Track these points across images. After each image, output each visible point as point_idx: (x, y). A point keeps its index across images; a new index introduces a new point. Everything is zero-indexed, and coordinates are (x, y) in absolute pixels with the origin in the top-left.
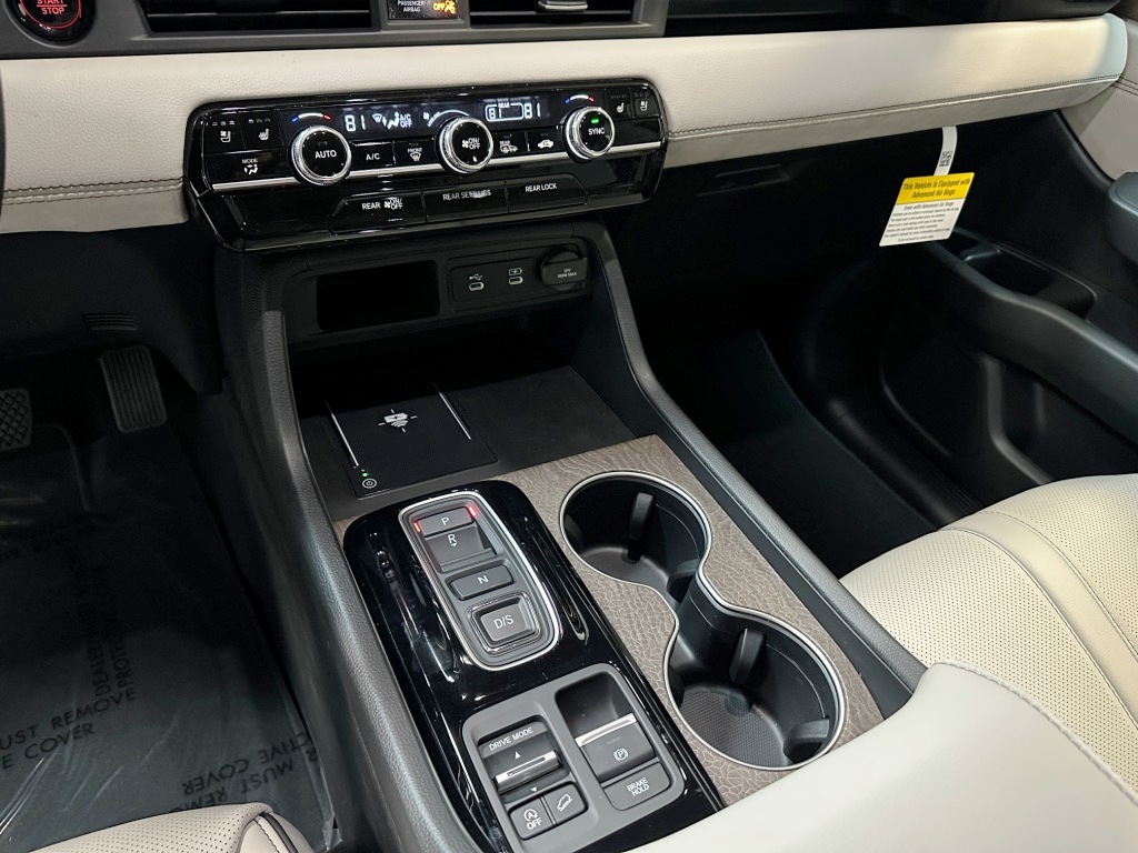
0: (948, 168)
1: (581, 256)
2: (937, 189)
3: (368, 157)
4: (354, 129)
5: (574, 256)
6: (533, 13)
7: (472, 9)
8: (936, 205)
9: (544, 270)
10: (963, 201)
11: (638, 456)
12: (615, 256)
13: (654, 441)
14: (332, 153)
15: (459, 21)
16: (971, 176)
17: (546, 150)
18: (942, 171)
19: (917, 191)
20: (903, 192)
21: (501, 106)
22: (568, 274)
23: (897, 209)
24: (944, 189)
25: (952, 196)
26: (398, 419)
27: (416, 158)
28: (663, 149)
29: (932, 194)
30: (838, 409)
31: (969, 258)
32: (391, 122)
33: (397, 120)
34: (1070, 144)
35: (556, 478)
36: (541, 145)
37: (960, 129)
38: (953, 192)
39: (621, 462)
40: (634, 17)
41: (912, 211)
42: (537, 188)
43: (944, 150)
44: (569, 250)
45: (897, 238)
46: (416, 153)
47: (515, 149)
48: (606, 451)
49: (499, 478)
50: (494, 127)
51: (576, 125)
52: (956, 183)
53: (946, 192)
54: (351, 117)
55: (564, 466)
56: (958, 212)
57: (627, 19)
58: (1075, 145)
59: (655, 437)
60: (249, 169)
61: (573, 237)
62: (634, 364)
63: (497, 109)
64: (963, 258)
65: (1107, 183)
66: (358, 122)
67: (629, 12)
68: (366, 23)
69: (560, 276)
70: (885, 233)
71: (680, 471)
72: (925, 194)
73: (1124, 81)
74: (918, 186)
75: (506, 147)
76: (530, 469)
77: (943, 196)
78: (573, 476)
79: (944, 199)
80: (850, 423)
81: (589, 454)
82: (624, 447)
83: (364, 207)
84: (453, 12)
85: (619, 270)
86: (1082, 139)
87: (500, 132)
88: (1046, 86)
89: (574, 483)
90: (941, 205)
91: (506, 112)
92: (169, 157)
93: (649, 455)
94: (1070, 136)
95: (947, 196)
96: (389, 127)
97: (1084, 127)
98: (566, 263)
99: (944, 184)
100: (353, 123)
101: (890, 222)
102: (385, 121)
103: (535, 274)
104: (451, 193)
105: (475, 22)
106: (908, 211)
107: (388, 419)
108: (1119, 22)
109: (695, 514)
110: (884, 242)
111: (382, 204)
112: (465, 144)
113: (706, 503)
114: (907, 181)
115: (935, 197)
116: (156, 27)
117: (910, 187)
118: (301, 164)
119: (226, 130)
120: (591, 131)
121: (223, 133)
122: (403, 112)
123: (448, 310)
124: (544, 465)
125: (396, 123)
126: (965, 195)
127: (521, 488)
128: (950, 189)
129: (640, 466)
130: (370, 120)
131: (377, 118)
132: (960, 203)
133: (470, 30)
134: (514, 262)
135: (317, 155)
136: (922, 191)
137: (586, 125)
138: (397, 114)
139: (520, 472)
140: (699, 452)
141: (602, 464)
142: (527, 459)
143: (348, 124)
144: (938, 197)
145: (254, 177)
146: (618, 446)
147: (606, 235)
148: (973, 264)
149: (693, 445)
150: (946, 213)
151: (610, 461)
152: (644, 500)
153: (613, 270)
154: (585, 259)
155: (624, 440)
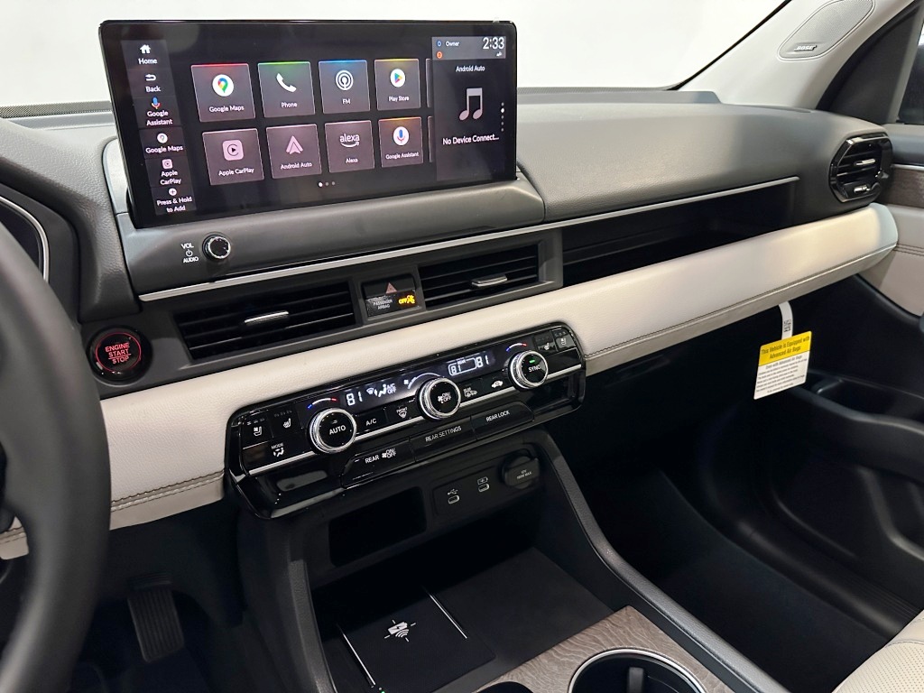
0: (791, 332)
1: (532, 458)
2: (787, 348)
3: (368, 423)
4: (354, 403)
5: (528, 459)
6: (468, 290)
7: (426, 297)
8: (789, 361)
9: (506, 475)
10: (808, 353)
11: (621, 631)
12: (559, 451)
13: (629, 614)
14: (342, 428)
15: (418, 308)
16: (809, 334)
17: (499, 388)
18: (787, 335)
19: (772, 353)
20: (762, 356)
21: (459, 363)
22: (525, 474)
23: (761, 369)
24: (792, 347)
25: (800, 351)
26: (400, 629)
27: (403, 416)
28: (584, 368)
29: (784, 353)
30: (746, 529)
31: (820, 391)
32: (381, 392)
33: (385, 389)
34: (875, 297)
35: (555, 668)
36: (494, 386)
37: (792, 303)
38: (799, 348)
39: (607, 640)
40: (540, 278)
41: (773, 368)
42: (495, 417)
43: (784, 319)
44: (522, 455)
45: (766, 390)
46: (402, 412)
47: (475, 393)
48: (591, 631)
49: (504, 679)
50: (458, 380)
51: (519, 366)
52: (799, 341)
53: (795, 350)
54: (352, 394)
55: (558, 655)
56: (807, 362)
57: (535, 281)
58: (878, 295)
59: (629, 609)
60: (277, 453)
61: (524, 444)
62: (594, 542)
63: (457, 366)
64: (815, 392)
65: (914, 319)
66: (357, 398)
67: (535, 276)
68: (351, 322)
69: (519, 477)
70: (756, 389)
71: (662, 640)
72: (780, 354)
73: (900, 246)
74: (772, 350)
75: (469, 392)
76: (529, 662)
77: (792, 353)
78: (570, 664)
79: (794, 355)
80: (758, 539)
81: (577, 637)
82: (606, 624)
83: (367, 461)
84: (413, 302)
85: (565, 464)
86: (882, 290)
87: (463, 381)
88: (848, 262)
89: (573, 671)
90: (793, 359)
91: (464, 367)
92: (213, 456)
93: (630, 628)
94: (873, 291)
95: (795, 352)
96: (380, 396)
97: (880, 283)
98: (522, 466)
99: (791, 344)
100: (353, 399)
101: (758, 380)
102: (376, 392)
103: (498, 479)
104: (431, 436)
105: (429, 305)
106: (769, 369)
107: (392, 631)
108: (883, 207)
109: (689, 682)
110: (757, 396)
111: (380, 456)
112: (440, 399)
113: (695, 670)
114: (763, 348)
115: (787, 355)
116: (196, 356)
117: (766, 352)
118: (318, 441)
119: (257, 426)
120: (530, 369)
121: (256, 429)
122: (388, 383)
123: (434, 525)
124: (540, 656)
125: (384, 392)
126: (809, 349)
127: (527, 686)
128: (796, 346)
129: (626, 642)
130: (365, 395)
131: (370, 391)
132: (806, 355)
133: (427, 312)
134: (480, 473)
135: (331, 432)
136: (776, 352)
137: (526, 365)
138: (384, 386)
139: (521, 667)
140: (676, 619)
141: (593, 646)
142: (525, 653)
143: (349, 400)
144: (789, 355)
145: (282, 458)
146: (600, 624)
147: (549, 437)
148: (825, 395)
149: (668, 613)
150: (798, 364)
151: (598, 642)
152: (636, 674)
153: (560, 465)
154: (536, 459)
155: (604, 617)
